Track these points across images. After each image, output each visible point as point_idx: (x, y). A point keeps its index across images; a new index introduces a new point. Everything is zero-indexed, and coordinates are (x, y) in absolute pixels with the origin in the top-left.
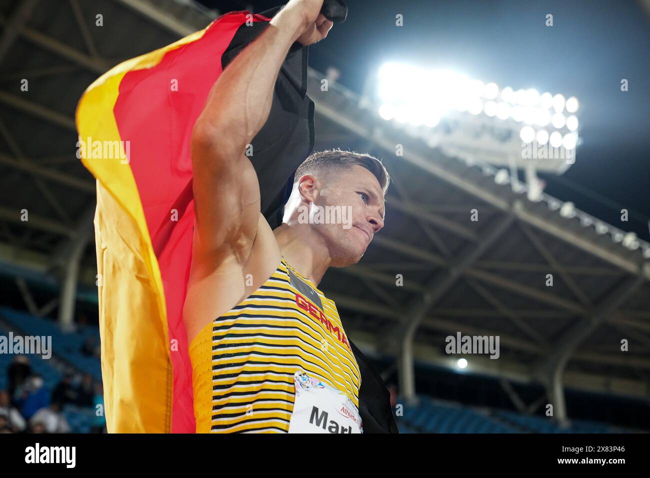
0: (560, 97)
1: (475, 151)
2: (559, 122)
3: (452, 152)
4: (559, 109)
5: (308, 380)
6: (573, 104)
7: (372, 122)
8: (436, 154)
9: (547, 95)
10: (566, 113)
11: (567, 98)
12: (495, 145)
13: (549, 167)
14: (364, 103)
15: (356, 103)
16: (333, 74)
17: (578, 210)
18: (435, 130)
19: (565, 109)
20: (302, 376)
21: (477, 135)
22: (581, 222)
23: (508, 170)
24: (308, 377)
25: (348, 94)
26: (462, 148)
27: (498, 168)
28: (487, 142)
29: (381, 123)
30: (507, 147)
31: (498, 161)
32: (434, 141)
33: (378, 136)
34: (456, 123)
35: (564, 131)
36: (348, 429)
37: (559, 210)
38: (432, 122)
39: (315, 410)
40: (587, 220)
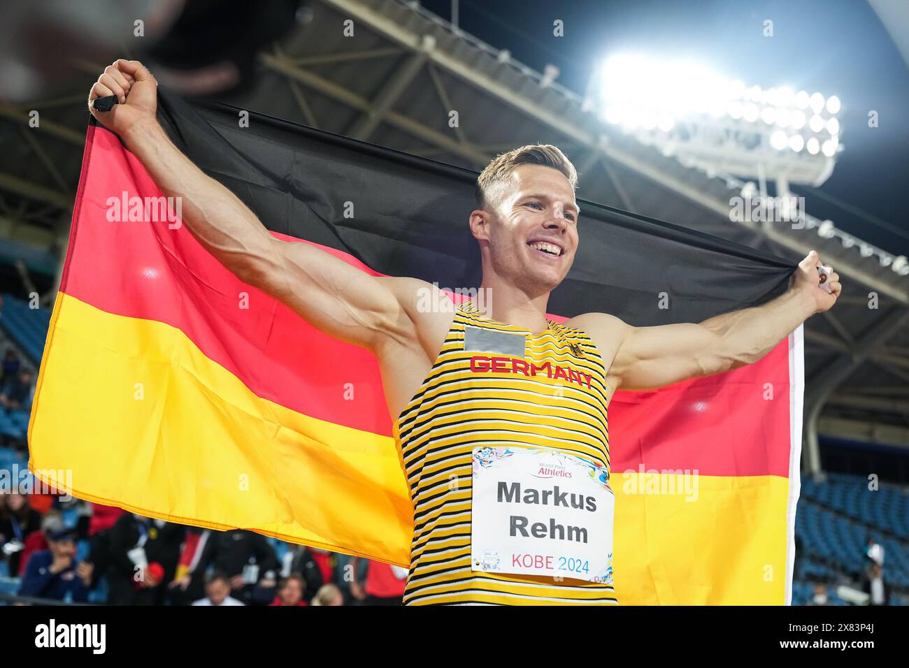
0: (818, 97)
1: (718, 160)
2: (817, 125)
3: (690, 162)
4: (818, 110)
5: (492, 452)
6: (835, 104)
7: (597, 129)
8: (671, 165)
9: (804, 94)
10: (826, 115)
11: (826, 98)
12: (741, 153)
13: (804, 178)
14: (588, 105)
15: (580, 105)
16: (552, 72)
17: (837, 229)
18: (671, 135)
19: (825, 108)
20: (483, 451)
21: (720, 142)
22: (843, 243)
23: (757, 183)
24: (491, 449)
25: (569, 95)
26: (701, 157)
27: (745, 180)
28: (731, 149)
29: (608, 130)
30: (754, 155)
31: (744, 172)
32: (669, 149)
33: (604, 143)
34: (695, 127)
35: (823, 136)
36: (553, 490)
37: (817, 228)
38: (667, 126)
39: (502, 486)
40: (849, 241)
